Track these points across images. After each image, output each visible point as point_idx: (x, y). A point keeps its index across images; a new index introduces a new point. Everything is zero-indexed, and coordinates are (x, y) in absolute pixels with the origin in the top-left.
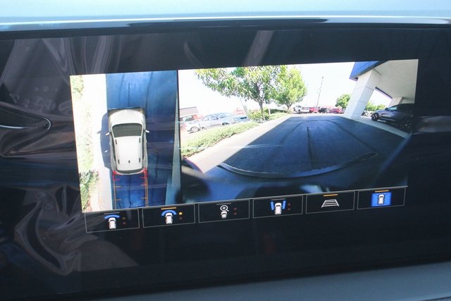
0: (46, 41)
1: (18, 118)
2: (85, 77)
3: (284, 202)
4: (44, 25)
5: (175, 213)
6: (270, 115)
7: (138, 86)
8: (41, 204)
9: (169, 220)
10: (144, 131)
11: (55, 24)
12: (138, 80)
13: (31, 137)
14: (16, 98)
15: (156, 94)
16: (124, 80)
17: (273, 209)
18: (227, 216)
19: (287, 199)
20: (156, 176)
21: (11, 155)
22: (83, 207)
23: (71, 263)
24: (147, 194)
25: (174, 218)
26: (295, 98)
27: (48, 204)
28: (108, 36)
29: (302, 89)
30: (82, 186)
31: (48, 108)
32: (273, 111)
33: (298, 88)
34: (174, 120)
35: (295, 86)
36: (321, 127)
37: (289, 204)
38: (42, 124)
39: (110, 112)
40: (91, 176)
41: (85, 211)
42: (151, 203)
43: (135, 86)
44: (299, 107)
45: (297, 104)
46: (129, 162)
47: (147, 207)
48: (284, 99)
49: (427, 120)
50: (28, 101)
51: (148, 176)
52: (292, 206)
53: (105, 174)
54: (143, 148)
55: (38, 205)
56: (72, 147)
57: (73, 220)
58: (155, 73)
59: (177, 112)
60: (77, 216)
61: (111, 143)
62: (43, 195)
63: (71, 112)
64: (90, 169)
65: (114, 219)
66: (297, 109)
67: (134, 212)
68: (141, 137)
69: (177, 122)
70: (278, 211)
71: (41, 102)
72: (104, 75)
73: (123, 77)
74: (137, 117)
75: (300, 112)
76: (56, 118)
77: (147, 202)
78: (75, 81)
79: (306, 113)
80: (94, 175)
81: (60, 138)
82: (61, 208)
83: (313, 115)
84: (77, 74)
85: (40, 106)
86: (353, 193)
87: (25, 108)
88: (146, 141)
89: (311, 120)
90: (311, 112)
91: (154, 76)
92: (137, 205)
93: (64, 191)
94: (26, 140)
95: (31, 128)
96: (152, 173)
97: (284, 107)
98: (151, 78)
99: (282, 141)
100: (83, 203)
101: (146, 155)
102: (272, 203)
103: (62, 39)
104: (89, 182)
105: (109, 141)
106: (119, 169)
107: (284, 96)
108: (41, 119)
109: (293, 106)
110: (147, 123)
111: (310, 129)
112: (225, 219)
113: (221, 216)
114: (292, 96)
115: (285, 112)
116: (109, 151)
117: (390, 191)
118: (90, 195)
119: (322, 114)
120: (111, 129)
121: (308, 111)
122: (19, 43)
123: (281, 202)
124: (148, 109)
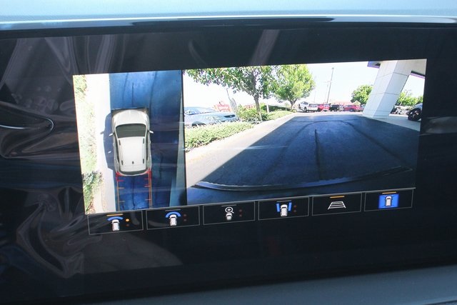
0: (49, 40)
1: (19, 118)
2: (88, 76)
3: (290, 204)
4: (47, 24)
5: (179, 215)
6: (269, 113)
7: (142, 86)
8: (43, 206)
9: (173, 222)
10: (148, 131)
11: (57, 23)
12: (141, 80)
13: (33, 138)
14: (18, 97)
15: (160, 95)
16: (128, 79)
17: (278, 211)
18: (232, 218)
19: (293, 201)
20: (160, 178)
21: (13, 156)
22: (86, 209)
23: (73, 265)
24: (151, 196)
25: (178, 219)
26: (300, 93)
27: (51, 206)
28: (112, 35)
29: (309, 82)
30: (85, 187)
31: (51, 108)
32: (273, 109)
33: (304, 81)
34: (179, 121)
35: (300, 78)
36: (332, 130)
37: (295, 206)
38: (45, 124)
39: (113, 112)
40: (94, 177)
41: (88, 213)
42: (156, 204)
43: (139, 86)
44: (306, 103)
45: (303, 100)
46: (133, 163)
47: (151, 209)
48: (287, 94)
49: (435, 120)
50: (31, 101)
51: (153, 178)
52: (298, 207)
53: (108, 175)
54: (147, 149)
55: (40, 206)
56: (75, 148)
57: (76, 221)
58: (160, 72)
59: (181, 112)
60: (80, 218)
61: (114, 144)
62: (46, 196)
63: (74, 112)
64: (93, 169)
65: (118, 221)
66: (303, 106)
67: (138, 214)
68: (145, 138)
69: (181, 123)
70: (284, 213)
71: (43, 102)
72: (107, 75)
73: (127, 76)
74: (141, 118)
75: (306, 111)
76: (59, 118)
77: (151, 204)
78: (78, 80)
79: (314, 111)
80: (97, 176)
81: (62, 139)
82: (64, 210)
83: (322, 113)
84: (80, 73)
85: (43, 106)
86: (360, 194)
87: (27, 109)
88: (149, 142)
89: (319, 121)
90: (319, 110)
91: (158, 76)
92: (140, 207)
93: (67, 193)
94: (28, 141)
95: (33, 129)
96: (156, 174)
97: (286, 103)
98: (156, 78)
99: (289, 142)
100: (86, 205)
101: (150, 156)
102: (278, 205)
103: (65, 38)
104: (92, 183)
105: (112, 142)
106: (123, 170)
107: (287, 90)
108: (43, 119)
109: (297, 103)
110: (151, 124)
111: (318, 132)
112: (229, 221)
113: (226, 218)
114: (296, 90)
115: (288, 110)
116: (113, 152)
117: (398, 192)
118: (93, 196)
119: (333, 113)
120: (114, 130)
121: (316, 109)
122: (21, 42)
123: (287, 204)
124: (152, 109)
